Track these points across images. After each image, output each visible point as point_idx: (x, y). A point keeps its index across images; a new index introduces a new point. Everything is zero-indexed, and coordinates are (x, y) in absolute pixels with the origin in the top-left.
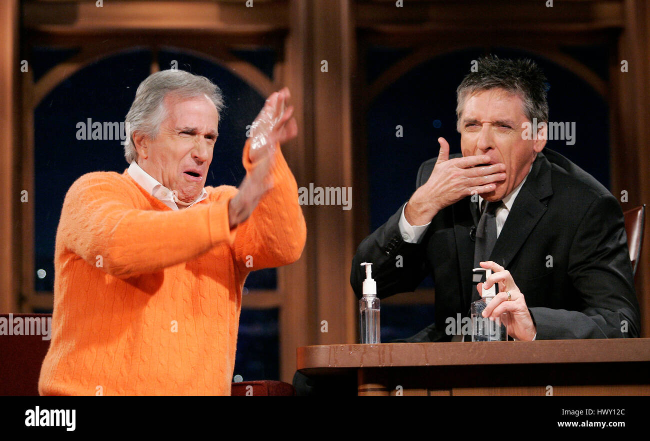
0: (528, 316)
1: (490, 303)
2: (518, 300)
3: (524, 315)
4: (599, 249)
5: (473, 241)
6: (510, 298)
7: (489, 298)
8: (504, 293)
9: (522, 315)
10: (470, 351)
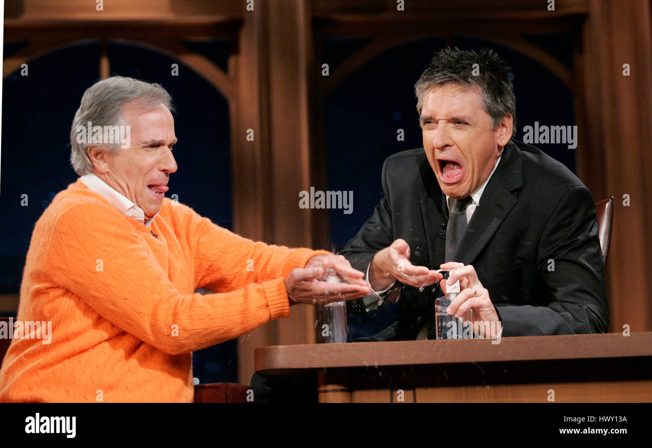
0: (493, 312)
1: (455, 300)
2: (483, 296)
3: (490, 310)
4: (566, 244)
5: (443, 239)
6: (475, 294)
7: (453, 295)
8: (469, 289)
9: (487, 312)
10: (434, 349)
